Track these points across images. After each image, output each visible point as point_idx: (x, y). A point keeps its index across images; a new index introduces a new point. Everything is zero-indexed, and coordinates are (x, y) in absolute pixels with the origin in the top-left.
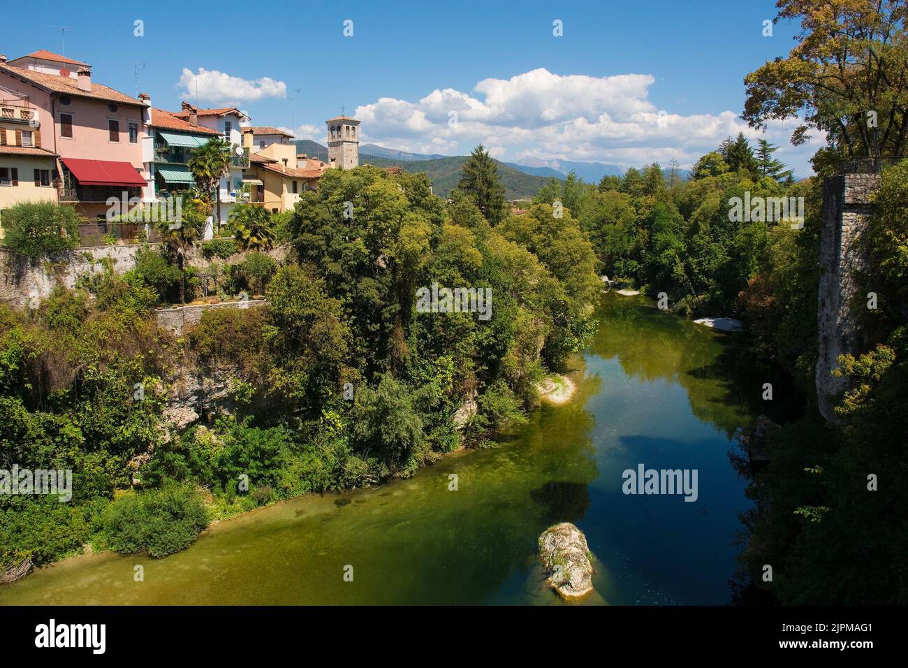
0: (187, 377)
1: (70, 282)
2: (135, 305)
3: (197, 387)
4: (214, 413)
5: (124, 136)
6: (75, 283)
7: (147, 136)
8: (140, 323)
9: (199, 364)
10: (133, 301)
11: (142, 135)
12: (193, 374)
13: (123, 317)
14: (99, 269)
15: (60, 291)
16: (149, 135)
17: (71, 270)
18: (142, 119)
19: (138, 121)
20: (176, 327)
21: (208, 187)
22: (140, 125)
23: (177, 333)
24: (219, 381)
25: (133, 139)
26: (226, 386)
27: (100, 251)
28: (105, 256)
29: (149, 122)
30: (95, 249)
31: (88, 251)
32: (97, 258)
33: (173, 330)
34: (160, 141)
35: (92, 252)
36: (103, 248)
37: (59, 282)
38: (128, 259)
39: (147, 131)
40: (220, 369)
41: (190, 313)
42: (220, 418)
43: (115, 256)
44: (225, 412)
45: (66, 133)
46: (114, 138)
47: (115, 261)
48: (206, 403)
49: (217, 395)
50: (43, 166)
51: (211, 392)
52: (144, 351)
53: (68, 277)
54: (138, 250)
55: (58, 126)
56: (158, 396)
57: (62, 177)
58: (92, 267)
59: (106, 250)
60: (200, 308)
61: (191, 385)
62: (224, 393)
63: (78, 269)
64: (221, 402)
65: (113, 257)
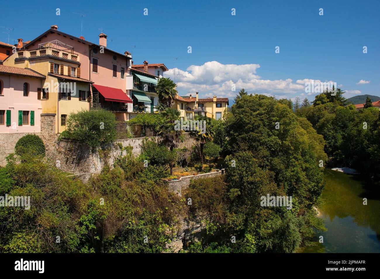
0: (182, 222)
1: (111, 162)
2: (154, 178)
3: (186, 227)
4: (190, 241)
5: (119, 74)
6: (113, 163)
7: (129, 75)
8: (158, 189)
9: (189, 214)
10: (152, 175)
11: (127, 74)
12: (185, 220)
13: (146, 185)
14: (125, 153)
15: (107, 168)
16: (130, 75)
17: (111, 154)
18: (127, 65)
19: (124, 66)
20: (179, 191)
21: (169, 105)
22: (125, 68)
23: (180, 195)
24: (198, 223)
25: (122, 76)
26: (201, 226)
27: (125, 142)
28: (128, 145)
29: (130, 67)
30: (123, 141)
31: (120, 142)
32: (124, 146)
33: (178, 193)
34: (135, 79)
35: (122, 142)
36: (127, 140)
37: (106, 163)
38: (138, 146)
39: (129, 72)
40: (201, 216)
41: (184, 181)
42: (193, 244)
43: (132, 145)
44: (196, 240)
45: (95, 70)
46: (115, 75)
47: (132, 148)
48: (187, 236)
49: (195, 231)
50: (83, 89)
51: (193, 229)
52: (162, 208)
53: (110, 159)
54: (143, 141)
55: (92, 65)
56: (167, 236)
57: (92, 96)
58: (122, 153)
59: (128, 141)
60: (189, 178)
61: (184, 226)
62: (199, 229)
63: (115, 153)
64: (197, 235)
65: (131, 146)
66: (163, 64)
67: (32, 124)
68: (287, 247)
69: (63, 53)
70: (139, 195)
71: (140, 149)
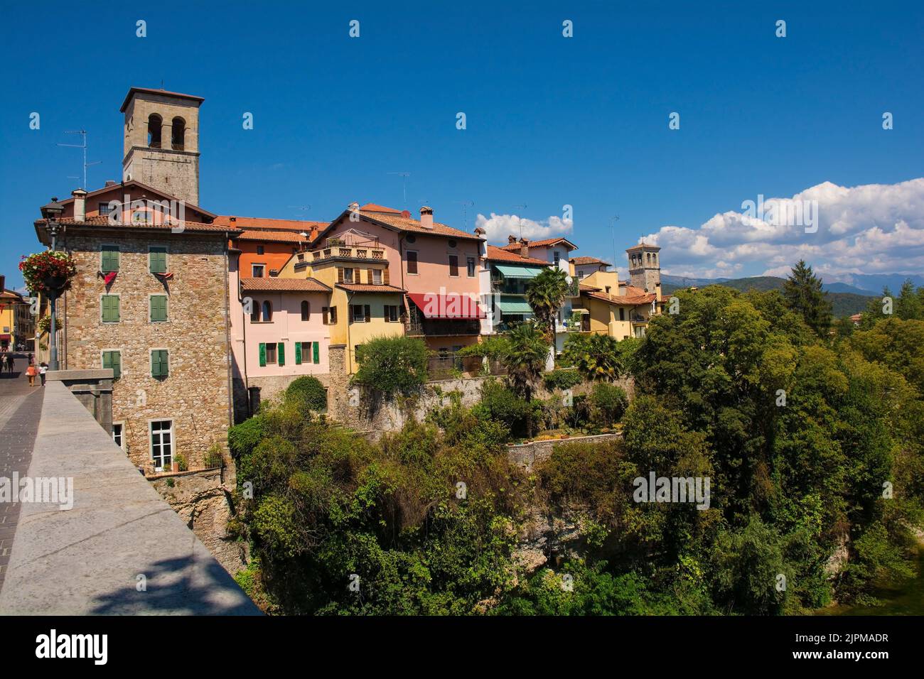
0: (538, 517)
1: (420, 416)
2: (485, 440)
3: (547, 528)
4: (563, 556)
5: (463, 270)
6: (425, 418)
7: (483, 269)
8: (490, 459)
9: (549, 503)
10: (483, 436)
11: (480, 268)
12: (543, 514)
13: (473, 452)
14: (447, 402)
15: (411, 425)
16: (485, 268)
17: (421, 404)
18: (479, 252)
19: (475, 255)
20: (527, 464)
21: (548, 317)
22: (476, 258)
23: (528, 469)
24: (570, 522)
25: (471, 273)
26: (577, 527)
27: (448, 384)
28: (453, 390)
29: (485, 256)
30: (444, 383)
31: (437, 385)
32: (446, 391)
33: (524, 466)
34: (496, 274)
35: (441, 385)
36: (451, 382)
37: (411, 416)
38: (474, 392)
39: (483, 264)
40: (572, 509)
41: (541, 448)
42: (569, 561)
43: (461, 388)
44: (575, 555)
45: (412, 269)
46: (454, 272)
47: (462, 394)
48: (555, 545)
49: (567, 537)
50: (391, 302)
51: (561, 533)
52: (495, 489)
53: (419, 411)
54: (484, 383)
55: (405, 263)
56: (507, 537)
57: (409, 312)
58: (441, 401)
59: (454, 383)
60: (551, 442)
61: (541, 525)
62: (574, 534)
63: (428, 403)
64: (571, 544)
65: (460, 390)
66: (564, 239)
67: (317, 361)
68: (756, 585)
69: (358, 251)
70: (460, 467)
71: (479, 396)
